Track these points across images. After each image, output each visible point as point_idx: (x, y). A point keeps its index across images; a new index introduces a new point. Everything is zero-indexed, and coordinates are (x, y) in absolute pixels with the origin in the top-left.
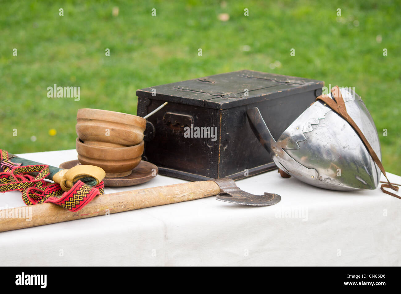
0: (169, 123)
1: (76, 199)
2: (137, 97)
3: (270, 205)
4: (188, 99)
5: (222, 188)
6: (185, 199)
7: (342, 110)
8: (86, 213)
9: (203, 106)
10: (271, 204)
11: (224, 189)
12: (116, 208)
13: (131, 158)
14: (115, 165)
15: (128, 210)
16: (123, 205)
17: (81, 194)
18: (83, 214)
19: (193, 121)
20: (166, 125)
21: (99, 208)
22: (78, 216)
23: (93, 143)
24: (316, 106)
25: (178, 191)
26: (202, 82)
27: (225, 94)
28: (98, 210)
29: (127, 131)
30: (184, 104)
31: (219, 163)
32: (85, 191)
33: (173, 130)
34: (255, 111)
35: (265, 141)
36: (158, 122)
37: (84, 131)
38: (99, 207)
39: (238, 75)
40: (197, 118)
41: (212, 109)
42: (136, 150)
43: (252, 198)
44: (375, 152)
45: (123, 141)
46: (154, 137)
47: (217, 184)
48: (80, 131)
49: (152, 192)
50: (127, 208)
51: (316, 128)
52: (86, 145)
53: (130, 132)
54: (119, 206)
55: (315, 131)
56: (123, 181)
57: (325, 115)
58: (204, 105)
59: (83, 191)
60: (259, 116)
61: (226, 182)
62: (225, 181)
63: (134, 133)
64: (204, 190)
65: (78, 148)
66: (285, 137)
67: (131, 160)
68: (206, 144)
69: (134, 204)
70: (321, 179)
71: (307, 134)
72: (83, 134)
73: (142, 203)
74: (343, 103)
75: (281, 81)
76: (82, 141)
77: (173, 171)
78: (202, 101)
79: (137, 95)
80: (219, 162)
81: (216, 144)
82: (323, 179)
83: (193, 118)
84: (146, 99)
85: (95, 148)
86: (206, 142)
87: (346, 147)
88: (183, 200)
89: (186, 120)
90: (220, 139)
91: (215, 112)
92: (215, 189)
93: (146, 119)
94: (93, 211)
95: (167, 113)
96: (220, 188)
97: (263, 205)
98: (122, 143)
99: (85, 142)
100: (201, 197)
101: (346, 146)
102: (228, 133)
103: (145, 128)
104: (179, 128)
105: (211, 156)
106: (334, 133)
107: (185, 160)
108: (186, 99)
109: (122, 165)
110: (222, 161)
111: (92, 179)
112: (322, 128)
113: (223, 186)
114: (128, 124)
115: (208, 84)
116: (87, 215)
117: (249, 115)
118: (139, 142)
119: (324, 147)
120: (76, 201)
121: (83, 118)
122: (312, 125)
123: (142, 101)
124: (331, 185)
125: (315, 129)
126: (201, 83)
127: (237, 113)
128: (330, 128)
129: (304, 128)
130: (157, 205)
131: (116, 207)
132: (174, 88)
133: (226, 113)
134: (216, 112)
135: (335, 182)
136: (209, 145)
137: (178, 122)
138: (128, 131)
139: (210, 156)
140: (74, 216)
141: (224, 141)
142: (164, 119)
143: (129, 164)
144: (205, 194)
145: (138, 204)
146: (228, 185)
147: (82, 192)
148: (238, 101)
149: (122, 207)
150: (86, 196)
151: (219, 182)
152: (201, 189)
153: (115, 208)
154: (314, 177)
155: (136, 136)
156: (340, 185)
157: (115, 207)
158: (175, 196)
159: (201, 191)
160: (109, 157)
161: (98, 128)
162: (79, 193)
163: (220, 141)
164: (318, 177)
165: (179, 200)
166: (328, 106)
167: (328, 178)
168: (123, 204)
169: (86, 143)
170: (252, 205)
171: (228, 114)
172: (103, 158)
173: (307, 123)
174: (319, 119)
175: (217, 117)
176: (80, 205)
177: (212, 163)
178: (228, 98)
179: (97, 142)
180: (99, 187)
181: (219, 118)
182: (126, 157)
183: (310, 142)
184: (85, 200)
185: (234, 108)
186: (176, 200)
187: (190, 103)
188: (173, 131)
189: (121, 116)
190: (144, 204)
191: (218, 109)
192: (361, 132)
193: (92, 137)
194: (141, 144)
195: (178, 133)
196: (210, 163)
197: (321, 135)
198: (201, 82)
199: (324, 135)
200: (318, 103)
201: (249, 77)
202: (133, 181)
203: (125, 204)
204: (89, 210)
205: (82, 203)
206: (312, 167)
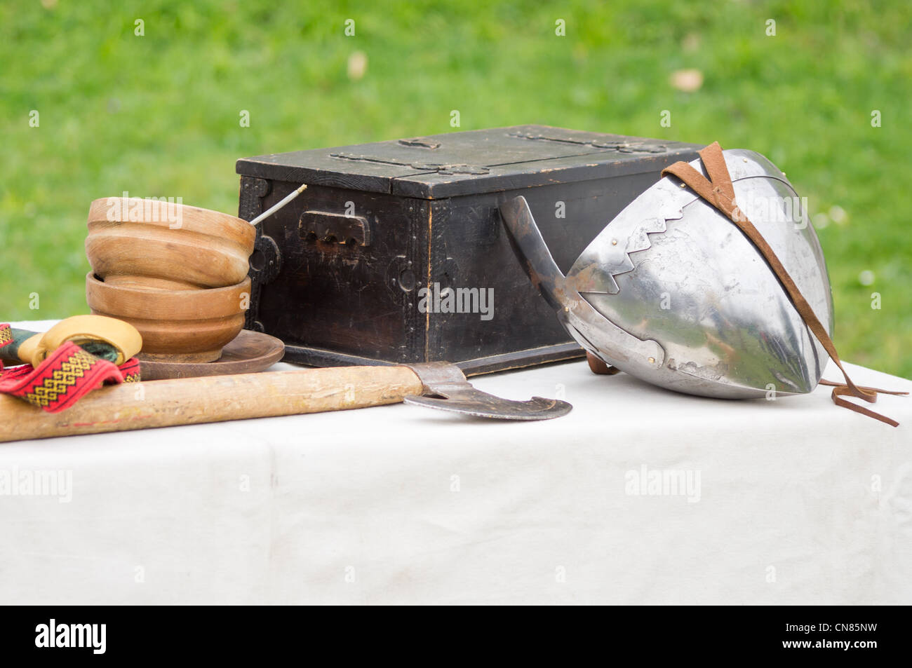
0: (313, 237)
1: (60, 382)
2: (239, 177)
3: (538, 420)
4: (355, 176)
5: (426, 383)
6: (335, 404)
7: (725, 200)
8: (86, 422)
9: (389, 192)
10: (539, 417)
11: (431, 384)
12: (161, 413)
13: (218, 316)
14: (176, 334)
15: (190, 421)
16: (177, 408)
17: (70, 371)
18: (81, 421)
19: (366, 228)
20: (306, 243)
21: (120, 411)
22: (67, 426)
23: (124, 279)
24: (659, 189)
25: (316, 382)
26: (407, 146)
27: (449, 166)
28: (117, 416)
29: (204, 249)
30: (348, 190)
31: (427, 329)
32: (82, 363)
33: (321, 254)
34: (517, 207)
35: (541, 278)
36: (288, 235)
37: (103, 251)
38: (118, 408)
39: (507, 135)
40: (377, 221)
41: (411, 197)
42: (229, 297)
43: (496, 405)
44: (809, 302)
45: (194, 276)
46: (279, 272)
47: (416, 374)
48: (93, 253)
49: (250, 382)
50: (188, 416)
51: (658, 241)
52: (108, 286)
53: (212, 254)
54: (167, 411)
55: (657, 249)
56: (191, 366)
57: (680, 211)
58: (392, 190)
59: (77, 364)
60: (525, 216)
61: (438, 370)
62: (437, 367)
63: (222, 254)
64: (383, 385)
65: (90, 293)
66: (584, 265)
67: (215, 320)
68: (397, 283)
69: (206, 408)
70: (672, 367)
71: (638, 256)
72: (100, 260)
73: (225, 406)
74: (727, 182)
75: (605, 145)
76: (99, 277)
77: (323, 354)
78: (388, 180)
79: (238, 171)
80: (428, 325)
81: (420, 283)
82: (678, 367)
83: (367, 222)
84: (258, 180)
85: (126, 292)
86: (397, 279)
87: (733, 287)
88: (328, 407)
89: (350, 227)
90: (430, 270)
91: (418, 205)
92: (410, 384)
93: (256, 226)
94: (103, 418)
95: (307, 212)
96: (422, 383)
97: (519, 417)
98: (193, 280)
99: (108, 279)
100: (375, 402)
101: (731, 285)
102: (449, 257)
103: (253, 248)
104: (336, 249)
105: (410, 313)
106: (704, 253)
107: (351, 326)
108: (350, 176)
109: (194, 334)
110: (435, 324)
111: (106, 347)
112: (672, 241)
113: (432, 378)
114: (207, 233)
115: (422, 150)
116: (90, 425)
117: (507, 218)
118: (235, 279)
119: (679, 288)
120: (60, 387)
121: (100, 220)
122: (648, 234)
123: (250, 186)
124: (697, 381)
125: (657, 243)
126: (404, 148)
127: (474, 210)
128: (694, 241)
129: (629, 242)
130: (263, 414)
131: (161, 411)
132: (329, 156)
133: (444, 208)
134: (420, 205)
135: (707, 372)
136: (405, 286)
137: (332, 234)
138: (208, 251)
139: (407, 312)
140: (57, 425)
141: (441, 275)
142: (300, 226)
143: (212, 332)
144: (385, 395)
145: (215, 407)
146: (443, 377)
147: (73, 367)
148: (475, 180)
149: (176, 413)
150: (84, 376)
151: (420, 368)
152: (374, 383)
153: (159, 413)
154: (654, 360)
155: (228, 263)
156: (719, 382)
157: (157, 411)
158: (308, 394)
159: (375, 388)
160: (160, 313)
161: (134, 242)
162: (67, 367)
163: (430, 275)
164: (664, 361)
165: (317, 406)
166: (689, 188)
167: (689, 364)
168: (179, 405)
169: (109, 281)
170: (490, 415)
171: (448, 210)
172: (148, 315)
173: (638, 230)
174: (666, 220)
175: (422, 217)
176: (69, 395)
177: (412, 329)
178: (451, 174)
179: (134, 278)
180: (126, 370)
181: (427, 219)
182: (202, 314)
183: (643, 276)
184: (79, 385)
185: (467, 196)
186: (312, 405)
187: (360, 186)
188: (323, 256)
189: (189, 214)
190: (229, 408)
191: (423, 197)
192: (773, 253)
193: (122, 265)
194: (240, 285)
195: (333, 261)
196: (408, 331)
197: (670, 258)
198: (404, 146)
199: (678, 257)
200: (665, 182)
201: (531, 137)
202: (217, 368)
203: (182, 406)
204: (93, 413)
205: (73, 390)
206: (651, 337)
